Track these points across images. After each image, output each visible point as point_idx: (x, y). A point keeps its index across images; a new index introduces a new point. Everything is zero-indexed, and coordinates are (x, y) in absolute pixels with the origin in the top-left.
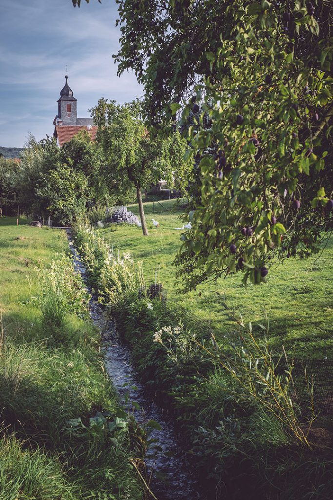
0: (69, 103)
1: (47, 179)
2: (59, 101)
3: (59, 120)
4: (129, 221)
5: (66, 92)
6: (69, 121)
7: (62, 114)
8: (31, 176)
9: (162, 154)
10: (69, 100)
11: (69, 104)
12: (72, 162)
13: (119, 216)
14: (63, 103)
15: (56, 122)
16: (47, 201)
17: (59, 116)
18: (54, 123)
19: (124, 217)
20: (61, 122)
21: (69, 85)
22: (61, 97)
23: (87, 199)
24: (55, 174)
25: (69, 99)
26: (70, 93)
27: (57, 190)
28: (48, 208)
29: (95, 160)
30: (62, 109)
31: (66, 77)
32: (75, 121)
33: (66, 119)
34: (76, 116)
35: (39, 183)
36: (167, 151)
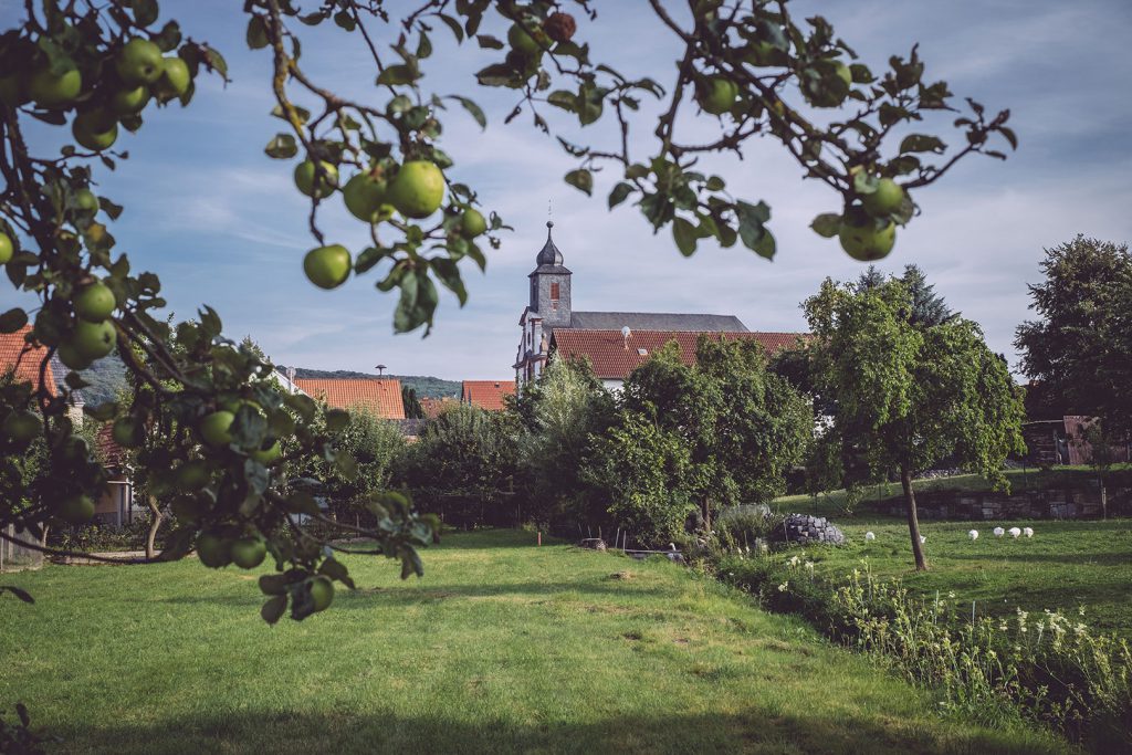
0: (555, 279)
1: (601, 447)
2: (534, 276)
3: (534, 316)
4: (822, 538)
5: (547, 257)
6: (556, 319)
7: (541, 302)
8: (563, 442)
9: (963, 395)
10: (556, 274)
11: (555, 281)
12: (654, 410)
13: (800, 528)
14: (543, 280)
15: (527, 320)
16: (603, 495)
17: (534, 307)
18: (522, 323)
19: (811, 529)
20: (538, 320)
21: (556, 242)
22: (538, 268)
23: (692, 491)
24: (623, 437)
25: (555, 271)
26: (558, 258)
27: (625, 470)
28: (609, 510)
29: (704, 405)
30: (541, 293)
31: (550, 225)
32: (567, 319)
33: (549, 313)
34: (569, 307)
35: (588, 454)
36: (973, 389)
